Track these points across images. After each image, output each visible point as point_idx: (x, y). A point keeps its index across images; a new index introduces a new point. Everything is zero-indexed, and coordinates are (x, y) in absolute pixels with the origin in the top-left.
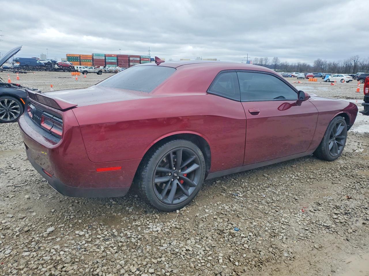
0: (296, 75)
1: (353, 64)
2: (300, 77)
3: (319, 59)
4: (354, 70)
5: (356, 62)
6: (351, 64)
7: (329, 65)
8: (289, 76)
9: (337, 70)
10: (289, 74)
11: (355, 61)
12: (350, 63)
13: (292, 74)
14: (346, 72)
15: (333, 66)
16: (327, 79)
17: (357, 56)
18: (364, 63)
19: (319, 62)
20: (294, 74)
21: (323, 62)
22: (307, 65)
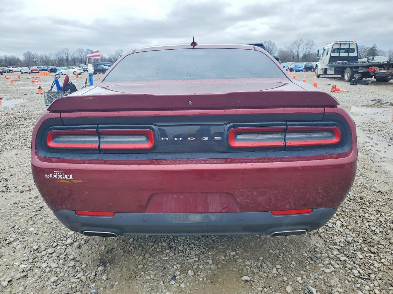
0: (14, 70)
1: (65, 58)
2: (24, 72)
3: (29, 51)
4: (67, 63)
5: (67, 54)
6: (63, 57)
7: (42, 58)
8: (6, 72)
9: (50, 63)
10: (5, 69)
11: (65, 54)
12: (61, 56)
13: (9, 69)
14: (61, 65)
15: (46, 58)
16: (59, 72)
17: (66, 49)
18: (74, 55)
19: (30, 55)
20: (11, 68)
21: (33, 56)
22: (17, 58)
